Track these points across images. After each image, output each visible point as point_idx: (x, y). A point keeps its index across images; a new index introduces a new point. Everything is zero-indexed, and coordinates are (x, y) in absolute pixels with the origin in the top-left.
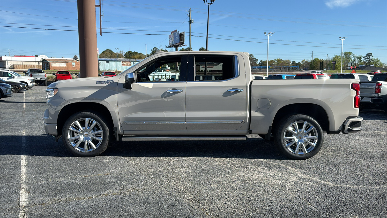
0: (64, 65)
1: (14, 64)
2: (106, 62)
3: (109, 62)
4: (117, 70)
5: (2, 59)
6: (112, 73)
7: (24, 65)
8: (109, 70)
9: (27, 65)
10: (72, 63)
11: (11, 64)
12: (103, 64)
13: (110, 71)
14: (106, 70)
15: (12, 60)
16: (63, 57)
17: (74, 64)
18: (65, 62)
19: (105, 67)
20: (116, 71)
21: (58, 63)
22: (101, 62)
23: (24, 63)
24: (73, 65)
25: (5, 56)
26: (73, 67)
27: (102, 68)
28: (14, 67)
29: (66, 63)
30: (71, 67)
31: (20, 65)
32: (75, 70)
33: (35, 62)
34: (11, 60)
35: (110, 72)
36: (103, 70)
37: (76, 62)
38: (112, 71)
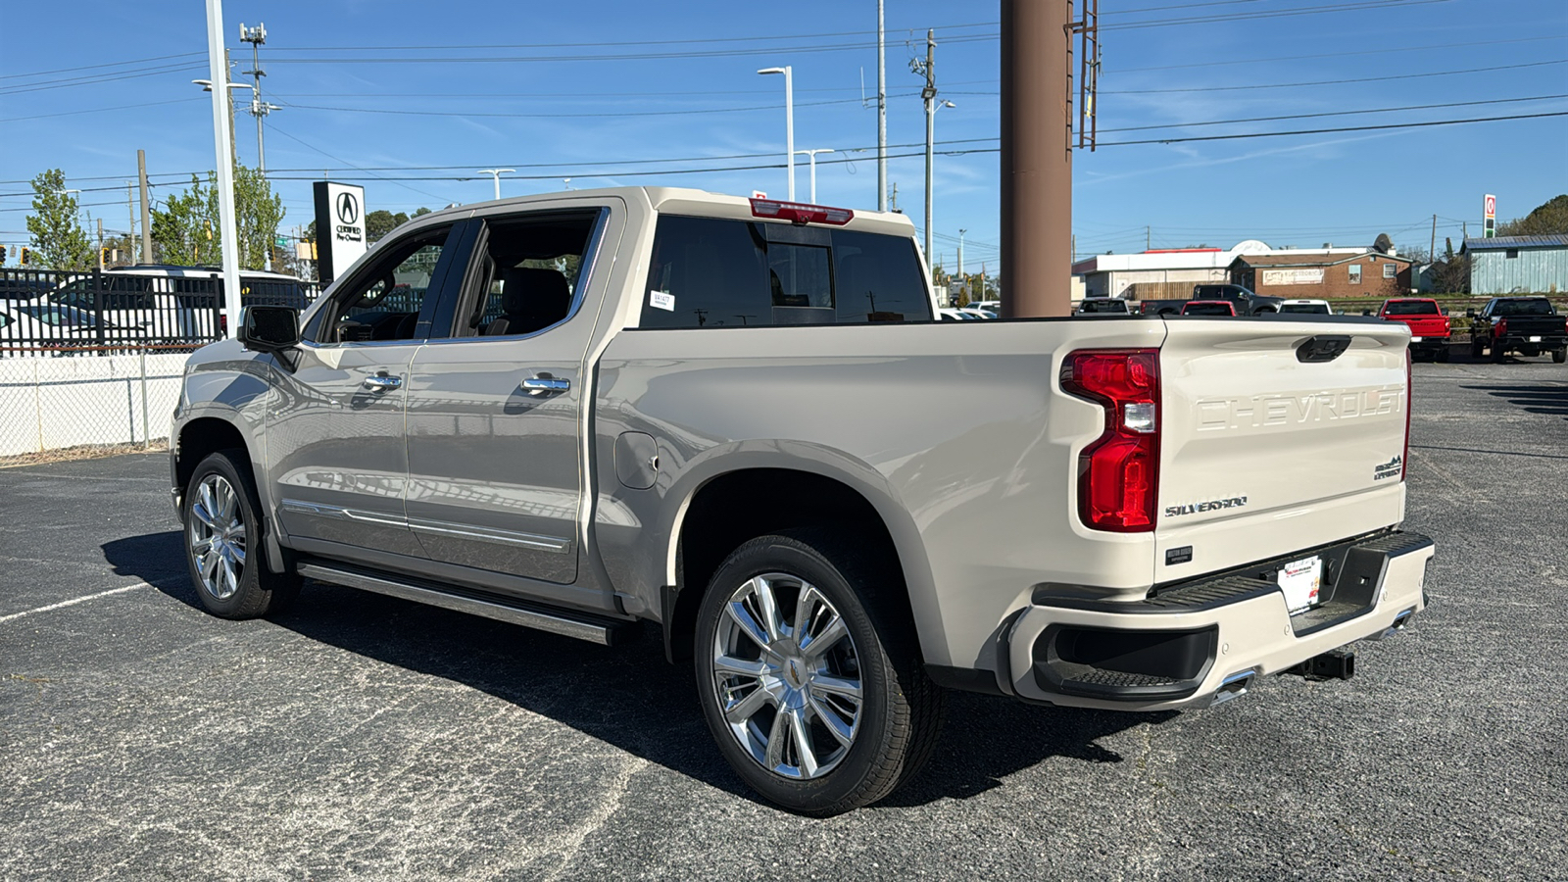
0: (1315, 276)
1: (1137, 282)
2: (1503, 254)
3: (1519, 253)
4: (1558, 291)
5: (1096, 267)
6: (1533, 304)
7: (1172, 284)
8: (1516, 290)
9: (1181, 284)
10: (1350, 267)
11: (1125, 282)
12: (1490, 264)
13: (1519, 295)
14: (1500, 289)
15: (1131, 268)
16: (1326, 246)
17: (1359, 272)
18: (1319, 266)
19: (1500, 277)
20: (1553, 292)
21: (1291, 271)
22: (1481, 254)
23: (1173, 277)
24: (1352, 277)
25: (1109, 253)
26: (1353, 282)
27: (1481, 281)
28: (1137, 292)
29: (1323, 270)
30: (1343, 282)
31: (1157, 284)
32: (1359, 296)
33: (1213, 271)
34: (1126, 268)
35: (1522, 297)
36: (1485, 291)
37: (1366, 264)
38: (1535, 294)
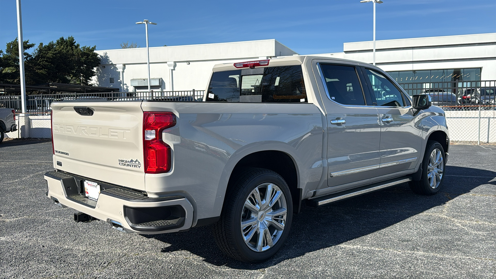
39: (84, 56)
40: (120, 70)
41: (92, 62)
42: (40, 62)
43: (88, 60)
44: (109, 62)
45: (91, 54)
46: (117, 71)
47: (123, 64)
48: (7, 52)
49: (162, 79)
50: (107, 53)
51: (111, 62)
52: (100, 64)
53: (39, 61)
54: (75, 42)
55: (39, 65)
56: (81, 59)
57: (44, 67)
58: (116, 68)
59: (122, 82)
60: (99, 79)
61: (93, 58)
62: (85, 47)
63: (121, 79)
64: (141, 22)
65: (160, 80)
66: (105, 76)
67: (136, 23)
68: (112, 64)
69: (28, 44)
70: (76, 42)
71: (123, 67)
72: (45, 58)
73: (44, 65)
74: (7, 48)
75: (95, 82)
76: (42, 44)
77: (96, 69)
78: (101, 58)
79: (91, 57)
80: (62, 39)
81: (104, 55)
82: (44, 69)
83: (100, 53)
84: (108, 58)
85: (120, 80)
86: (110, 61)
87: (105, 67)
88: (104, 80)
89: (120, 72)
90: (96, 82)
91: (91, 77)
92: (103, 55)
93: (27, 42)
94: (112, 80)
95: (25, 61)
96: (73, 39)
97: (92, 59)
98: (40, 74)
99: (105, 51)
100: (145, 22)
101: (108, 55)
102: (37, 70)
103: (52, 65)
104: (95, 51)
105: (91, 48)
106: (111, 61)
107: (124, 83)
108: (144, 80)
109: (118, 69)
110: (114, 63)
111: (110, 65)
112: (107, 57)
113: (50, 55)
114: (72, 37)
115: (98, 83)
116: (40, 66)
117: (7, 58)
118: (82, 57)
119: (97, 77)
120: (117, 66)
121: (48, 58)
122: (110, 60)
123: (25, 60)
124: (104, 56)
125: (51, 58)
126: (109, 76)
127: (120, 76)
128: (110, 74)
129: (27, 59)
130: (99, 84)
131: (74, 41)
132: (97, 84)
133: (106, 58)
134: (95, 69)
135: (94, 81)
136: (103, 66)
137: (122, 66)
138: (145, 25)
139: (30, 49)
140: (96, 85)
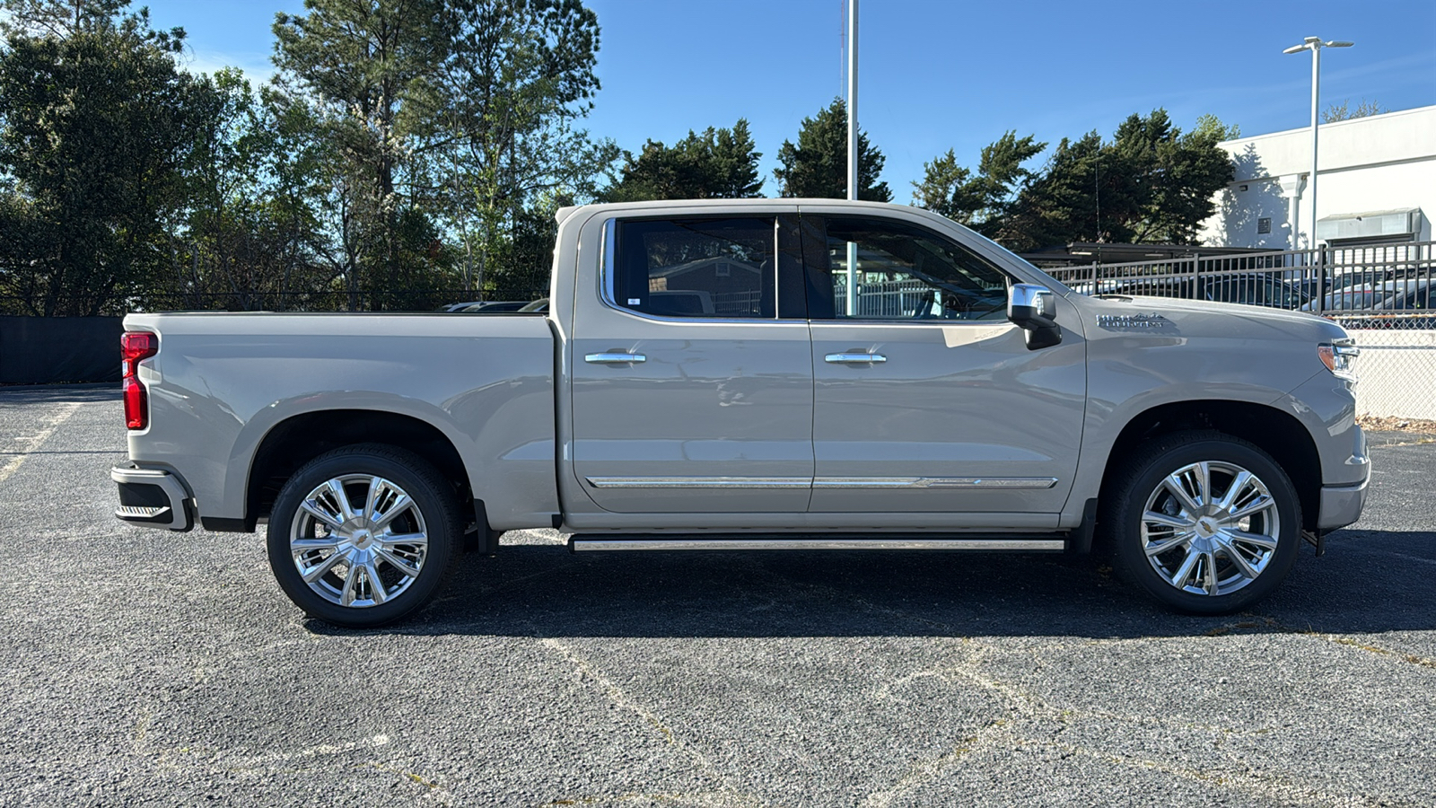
39: (1183, 160)
40: (1289, 194)
41: (1206, 175)
42: (1054, 189)
43: (1193, 170)
44: (1258, 171)
45: (1203, 152)
46: (1281, 196)
47: (1298, 174)
48: (980, 172)
49: (1420, 211)
50: (1256, 145)
51: (1264, 172)
52: (1233, 179)
53: (1050, 188)
54: (1169, 125)
55: (1051, 197)
56: (1174, 170)
57: (1062, 202)
58: (1277, 188)
59: (1293, 229)
60: (1230, 222)
61: (1209, 164)
62: (1191, 135)
63: (1291, 220)
64: (1300, 46)
65: (1411, 214)
66: (1246, 215)
67: (1285, 51)
68: (1267, 178)
69: (1030, 144)
70: (1172, 123)
71: (1300, 182)
72: (1067, 179)
73: (1064, 197)
74: (983, 162)
75: (1217, 234)
76: (1065, 141)
77: (1223, 195)
78: (1236, 162)
79: (1202, 161)
80: (1135, 119)
81: (1245, 153)
82: (1064, 207)
83: (1232, 149)
84: (1257, 159)
85: (1286, 222)
86: (1261, 168)
87: (1246, 187)
88: (1243, 226)
89: (1288, 199)
90: (1221, 232)
91: (1204, 221)
92: (1242, 153)
93: (1029, 140)
94: (1264, 226)
95: (1023, 190)
96: (1165, 116)
97: (1204, 168)
98: (1051, 221)
99: (1248, 141)
100: (1312, 45)
101: (1258, 152)
102: (1043, 213)
103: (1085, 195)
104: (1220, 145)
105: (1208, 136)
106: (1265, 169)
107: (1300, 232)
108: (1360, 219)
109: (1282, 191)
110: (1272, 174)
111: (1261, 179)
112: (1255, 157)
113: (1081, 169)
114: (1161, 110)
115: (1225, 236)
116: (1053, 200)
117: (976, 186)
118: (1177, 164)
119: (1223, 219)
120: (1282, 182)
121: (1075, 177)
122: (1262, 166)
123: (1024, 187)
124: (1247, 156)
125: (1082, 176)
126: (1257, 214)
127: (1288, 210)
128: (1259, 208)
129: (1027, 185)
130: (1228, 237)
131: (1167, 122)
132: (1223, 240)
133: (1251, 161)
134: (1217, 197)
135: (1212, 231)
136: (1241, 187)
137: (1295, 180)
138: (1312, 52)
139: (1032, 157)
140: (1219, 240)
